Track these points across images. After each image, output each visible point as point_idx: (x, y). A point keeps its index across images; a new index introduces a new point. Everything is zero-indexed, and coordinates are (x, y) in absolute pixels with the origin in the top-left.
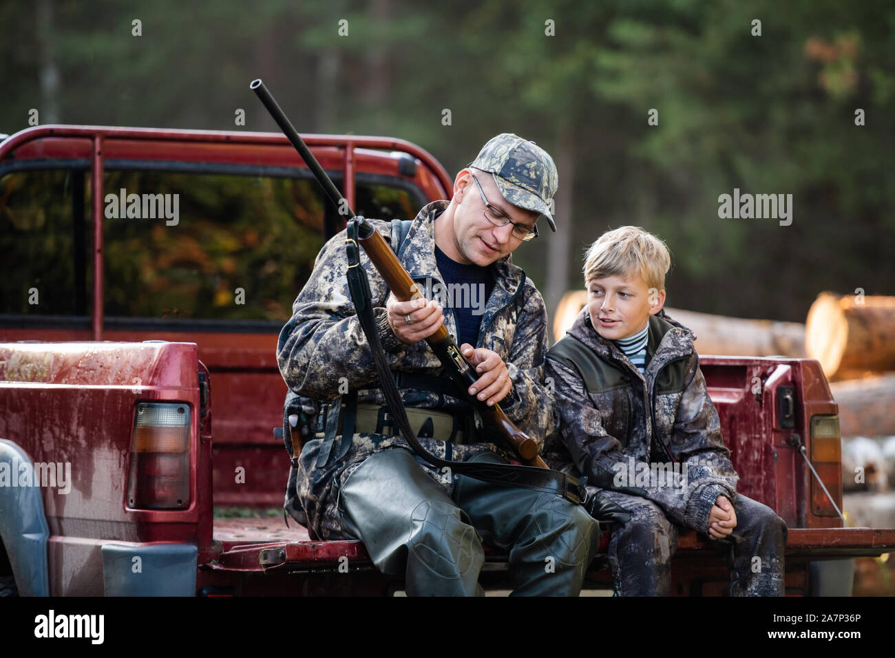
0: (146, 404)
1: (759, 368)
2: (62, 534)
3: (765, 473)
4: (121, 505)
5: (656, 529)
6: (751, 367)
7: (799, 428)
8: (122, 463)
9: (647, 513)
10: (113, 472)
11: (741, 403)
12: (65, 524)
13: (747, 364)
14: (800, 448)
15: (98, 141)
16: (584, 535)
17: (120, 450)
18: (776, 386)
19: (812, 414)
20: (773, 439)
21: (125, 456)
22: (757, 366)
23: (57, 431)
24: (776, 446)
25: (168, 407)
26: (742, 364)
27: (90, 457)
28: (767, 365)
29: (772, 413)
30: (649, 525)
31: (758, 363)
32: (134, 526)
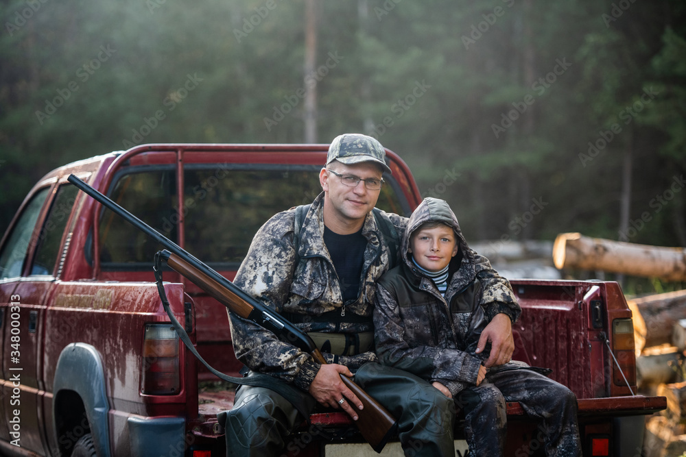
0: (150, 325)
1: (582, 288)
2: (114, 409)
3: (584, 358)
4: (138, 391)
5: (498, 404)
6: (578, 287)
7: (605, 328)
8: (138, 364)
9: (491, 393)
10: (134, 369)
11: (572, 310)
12: (115, 402)
13: (575, 285)
14: (606, 341)
15: (179, 153)
16: (444, 411)
17: (137, 355)
18: (590, 300)
19: (613, 318)
20: (588, 336)
21: (139, 359)
22: (581, 286)
23: (111, 340)
24: (590, 340)
25: (163, 327)
26: (572, 285)
27: (125, 359)
28: (586, 286)
29: (587, 318)
30: (494, 402)
31: (581, 284)
32: (144, 406)
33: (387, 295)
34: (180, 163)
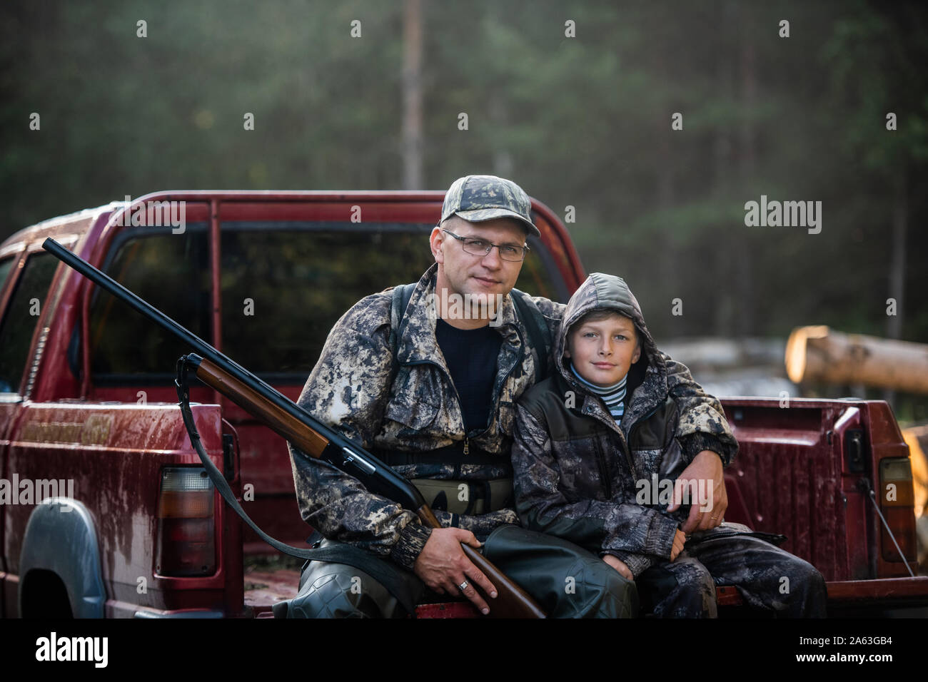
0: (170, 469)
1: (832, 411)
2: (114, 599)
3: (836, 519)
4: (150, 571)
5: (705, 590)
6: (825, 409)
7: (868, 472)
8: (151, 529)
9: (694, 573)
10: (145, 537)
11: (817, 445)
12: (116, 588)
13: (821, 407)
14: (869, 492)
15: (214, 205)
16: (622, 601)
17: (150, 515)
18: (844, 429)
19: (880, 457)
20: (842, 484)
21: (153, 522)
22: (830, 408)
23: (109, 493)
24: (845, 491)
25: (190, 472)
26: (817, 406)
27: (130, 522)
28: (839, 407)
29: (840, 457)
30: (697, 586)
31: (831, 405)
32: (160, 594)
33: (533, 422)
34: (214, 222)
